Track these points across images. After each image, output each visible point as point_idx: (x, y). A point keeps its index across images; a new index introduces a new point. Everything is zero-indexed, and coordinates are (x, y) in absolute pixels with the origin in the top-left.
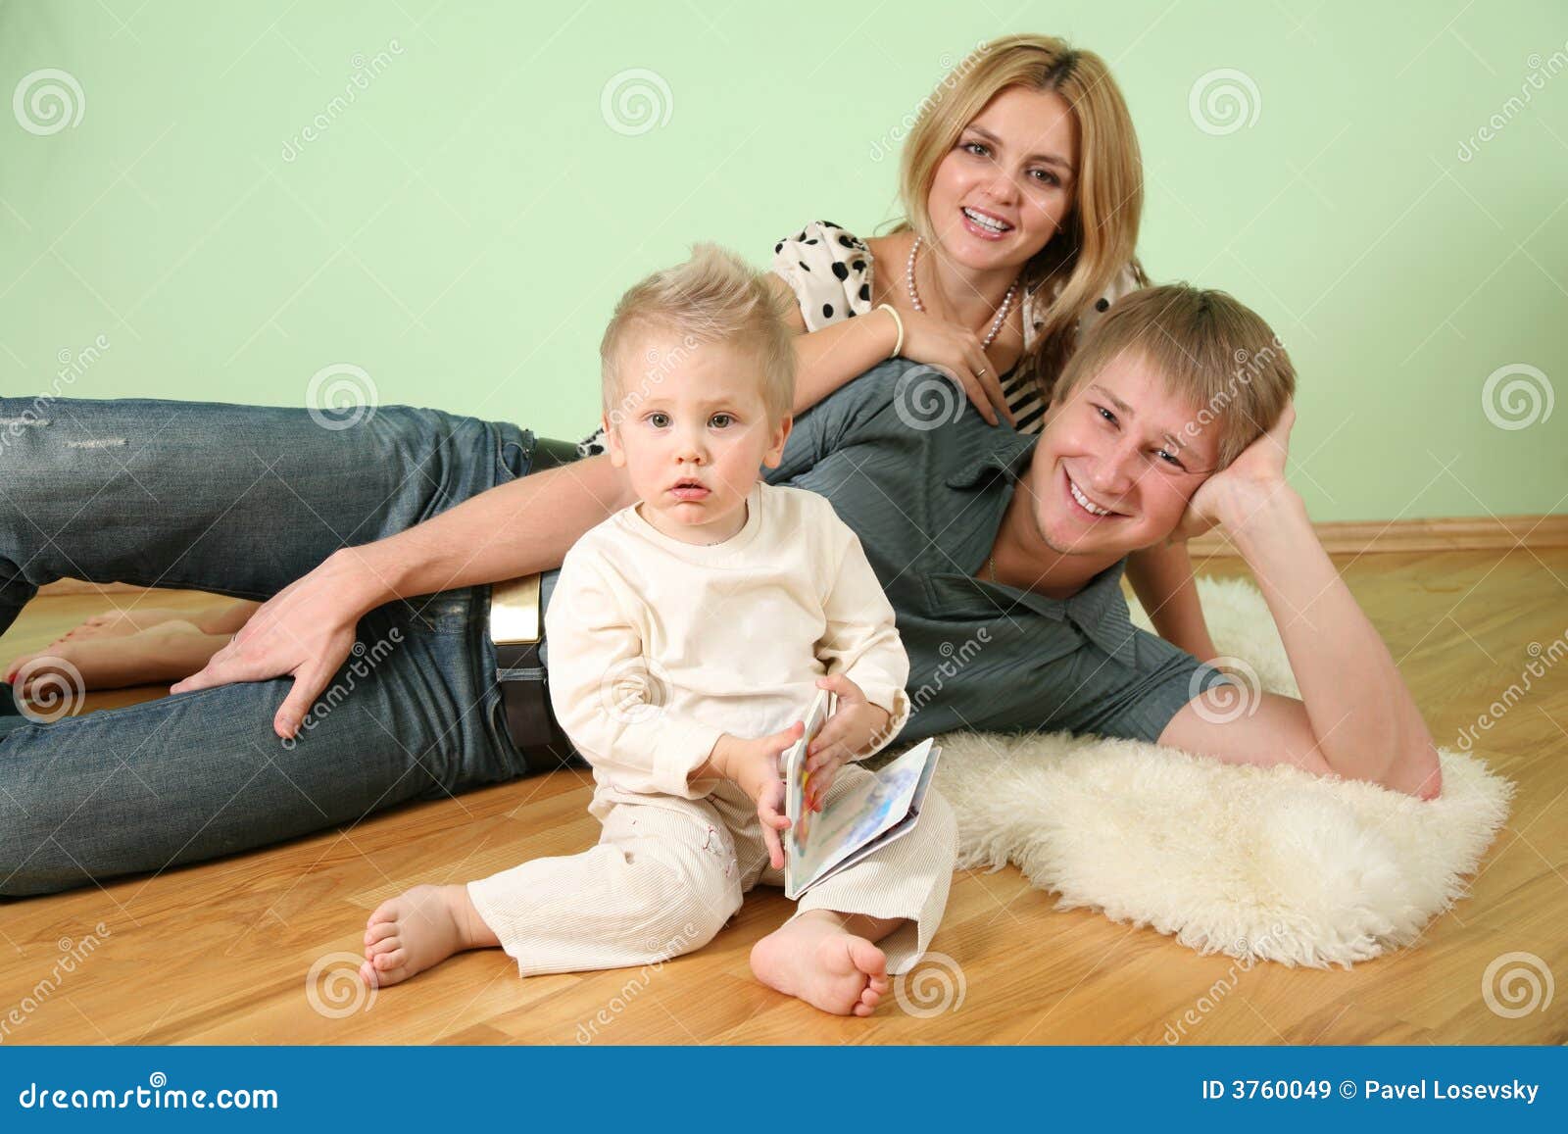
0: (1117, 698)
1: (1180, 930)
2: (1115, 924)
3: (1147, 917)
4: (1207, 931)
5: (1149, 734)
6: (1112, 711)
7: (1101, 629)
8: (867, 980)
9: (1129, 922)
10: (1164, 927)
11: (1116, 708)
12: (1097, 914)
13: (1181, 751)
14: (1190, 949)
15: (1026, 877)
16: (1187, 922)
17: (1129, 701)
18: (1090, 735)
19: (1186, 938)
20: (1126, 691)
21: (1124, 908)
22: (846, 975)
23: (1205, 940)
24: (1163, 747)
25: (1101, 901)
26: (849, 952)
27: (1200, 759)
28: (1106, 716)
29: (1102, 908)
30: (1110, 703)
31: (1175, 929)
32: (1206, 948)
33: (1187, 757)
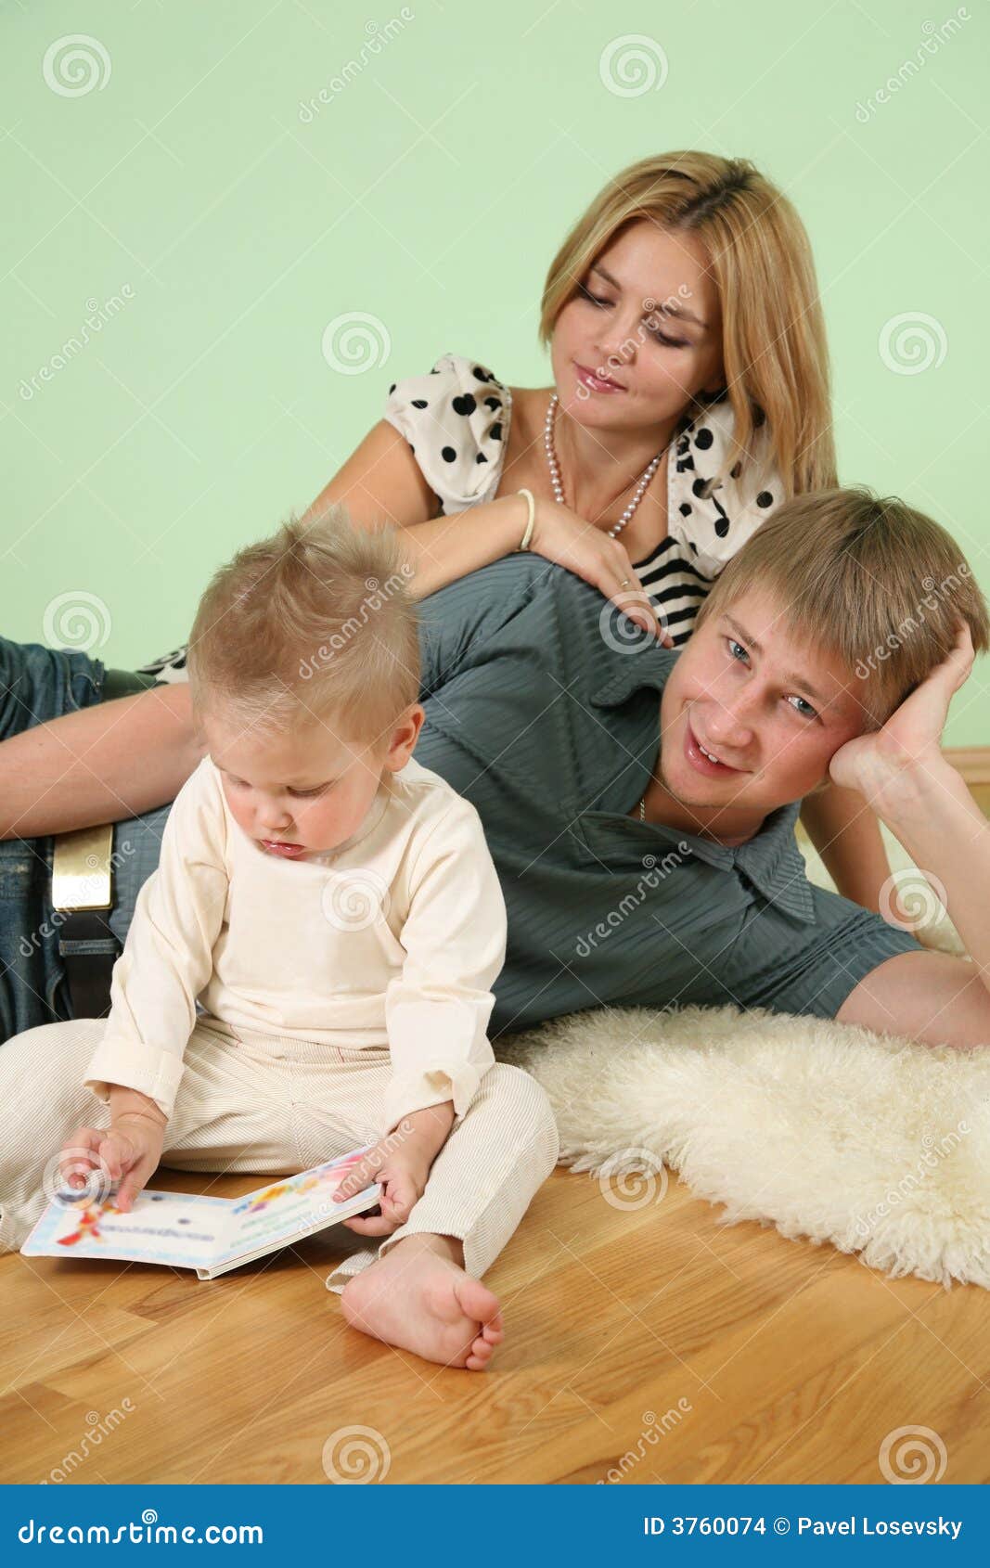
0: (791, 967)
1: (864, 1248)
2: (788, 1240)
3: (827, 1232)
4: (896, 1250)
5: (827, 1009)
6: (786, 981)
7: (774, 883)
8: (479, 1327)
9: (804, 1238)
10: (845, 1245)
11: (791, 977)
12: (768, 1229)
13: (865, 1030)
14: (876, 1271)
15: (684, 1183)
16: (872, 1239)
17: (804, 971)
18: (758, 1009)
19: (873, 1257)
20: (803, 958)
21: (797, 1221)
22: (454, 1322)
23: (893, 1260)
24: (844, 1023)
25: (772, 1214)
26: (455, 1294)
27: (886, 1038)
28: (779, 987)
29: (773, 1222)
30: (784, 972)
31: (859, 1247)
32: (895, 1270)
33: (872, 1037)
